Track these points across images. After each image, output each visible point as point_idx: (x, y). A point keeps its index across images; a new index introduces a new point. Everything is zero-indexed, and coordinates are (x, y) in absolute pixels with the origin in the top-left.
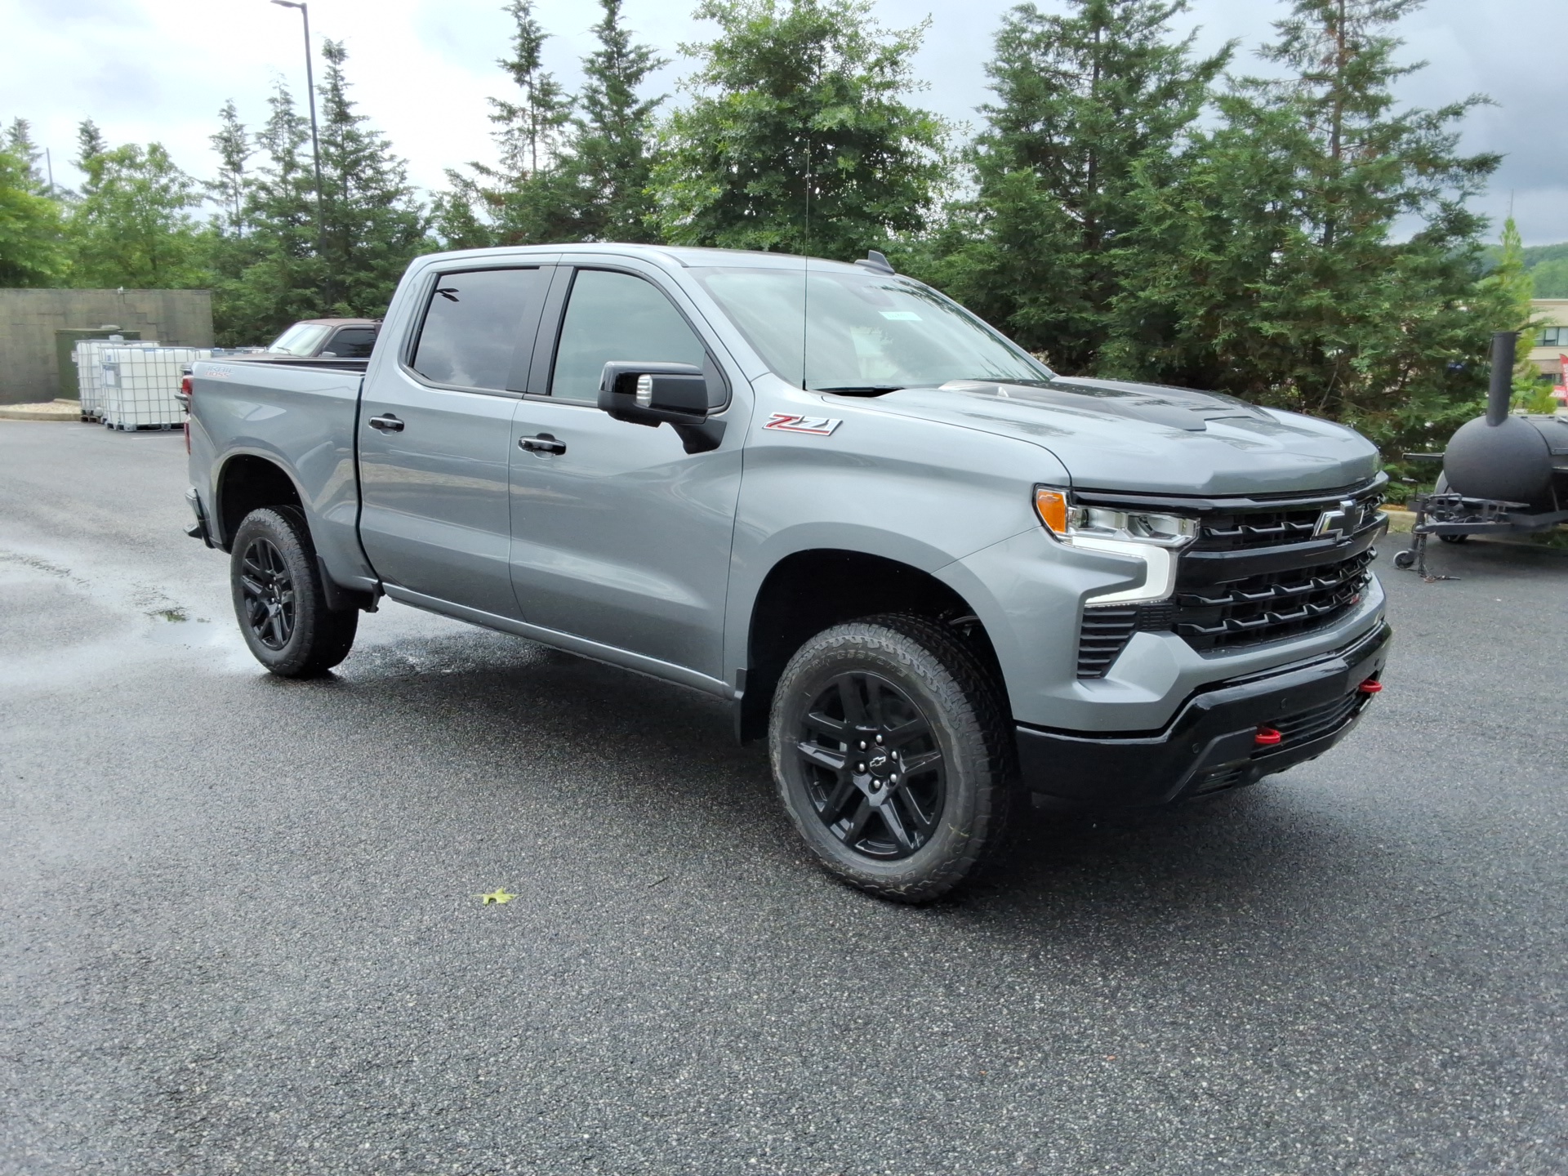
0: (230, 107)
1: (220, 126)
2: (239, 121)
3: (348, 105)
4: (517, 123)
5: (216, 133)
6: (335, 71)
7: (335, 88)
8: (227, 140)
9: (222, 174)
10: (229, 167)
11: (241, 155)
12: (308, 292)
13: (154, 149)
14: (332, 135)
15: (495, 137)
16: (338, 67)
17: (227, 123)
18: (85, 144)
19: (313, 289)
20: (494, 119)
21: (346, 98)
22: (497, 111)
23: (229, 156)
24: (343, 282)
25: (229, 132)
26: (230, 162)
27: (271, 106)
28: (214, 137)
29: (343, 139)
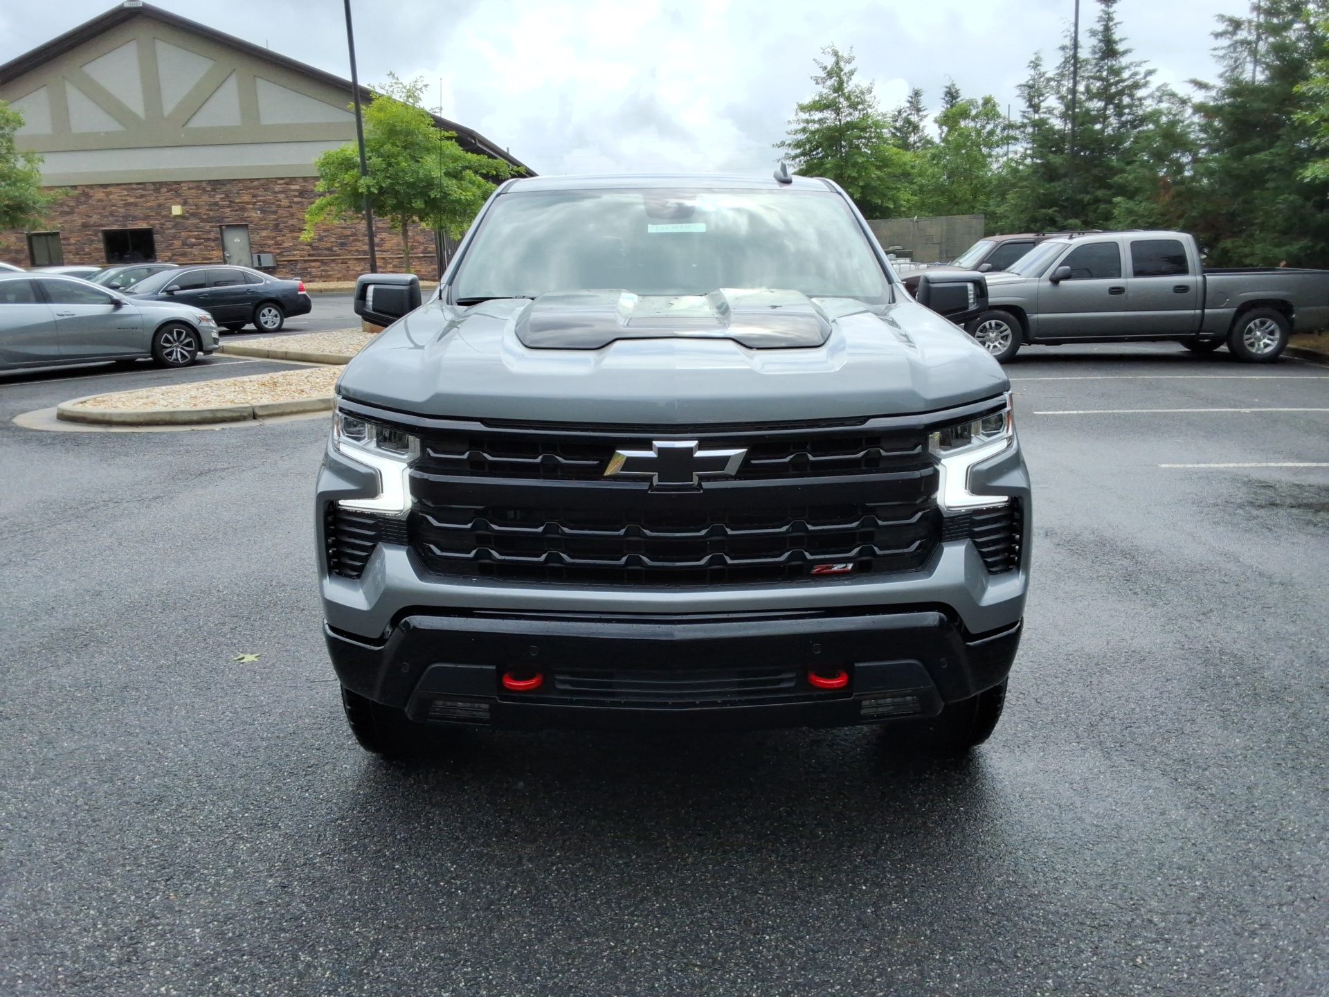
0: (1037, 59)
1: (1026, 76)
2: (1042, 70)
3: (1116, 42)
4: (1242, 35)
5: (1023, 82)
6: (1108, 14)
7: (1107, 29)
8: (1031, 87)
9: (1024, 117)
10: (1029, 110)
11: (1041, 98)
12: (1050, 211)
13: (987, 101)
14: (1098, 71)
15: (1216, 53)
16: (1111, 10)
17: (1033, 72)
18: (947, 103)
19: (1055, 209)
20: (1218, 35)
21: (1116, 37)
22: (1221, 27)
23: (1030, 100)
24: (1082, 201)
25: (1034, 80)
26: (1031, 106)
27: (1061, 53)
28: (1020, 86)
29: (1109, 74)
